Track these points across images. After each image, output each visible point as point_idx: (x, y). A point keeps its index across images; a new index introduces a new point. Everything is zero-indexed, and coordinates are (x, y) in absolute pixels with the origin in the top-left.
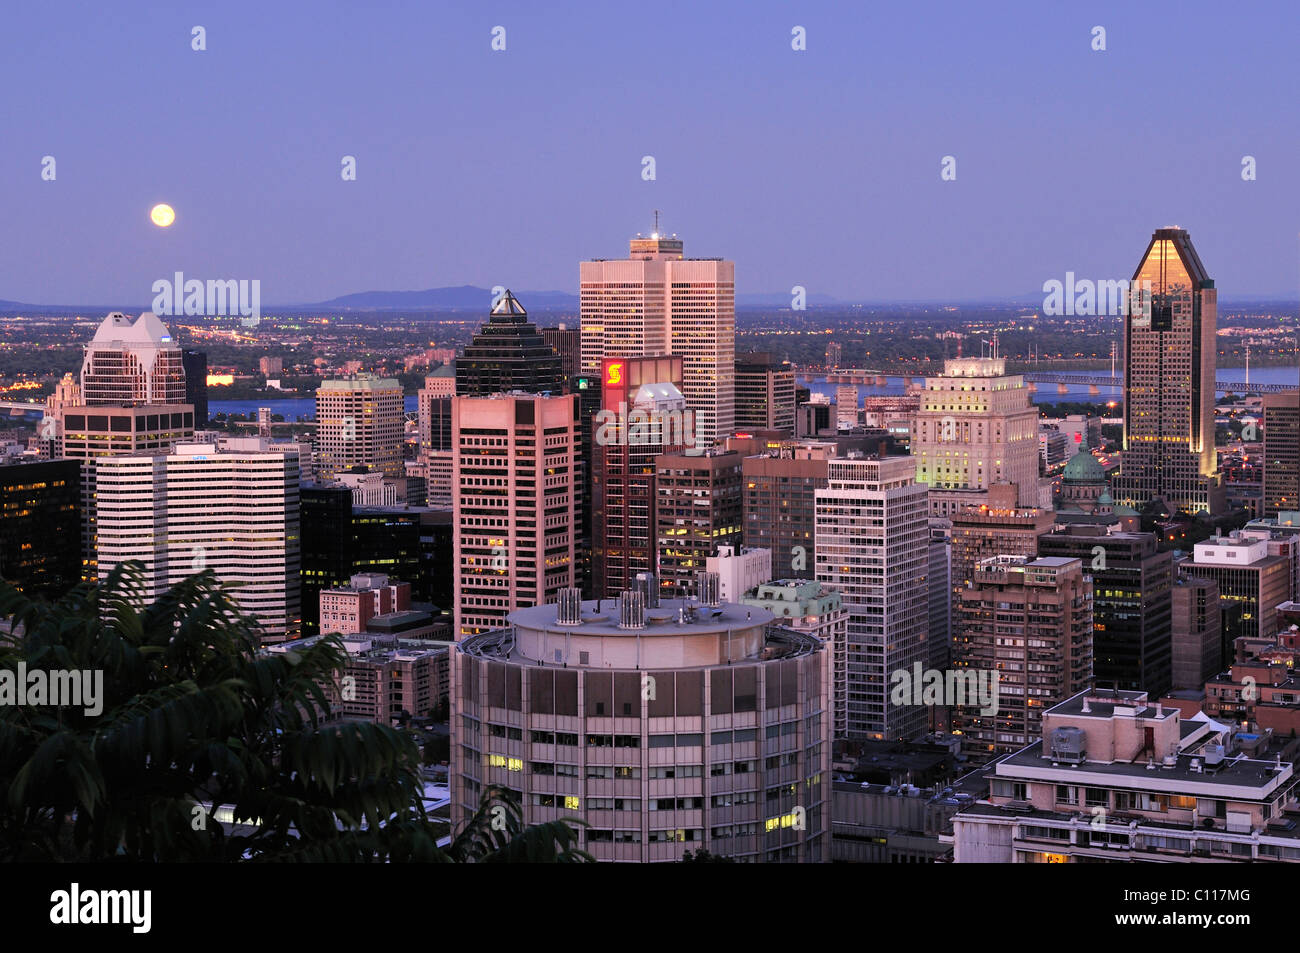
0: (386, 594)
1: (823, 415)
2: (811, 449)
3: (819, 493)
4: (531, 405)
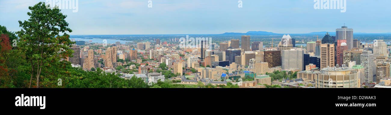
0: (313, 66)
1: (363, 46)
2: (361, 50)
3: (361, 55)
4: (329, 45)
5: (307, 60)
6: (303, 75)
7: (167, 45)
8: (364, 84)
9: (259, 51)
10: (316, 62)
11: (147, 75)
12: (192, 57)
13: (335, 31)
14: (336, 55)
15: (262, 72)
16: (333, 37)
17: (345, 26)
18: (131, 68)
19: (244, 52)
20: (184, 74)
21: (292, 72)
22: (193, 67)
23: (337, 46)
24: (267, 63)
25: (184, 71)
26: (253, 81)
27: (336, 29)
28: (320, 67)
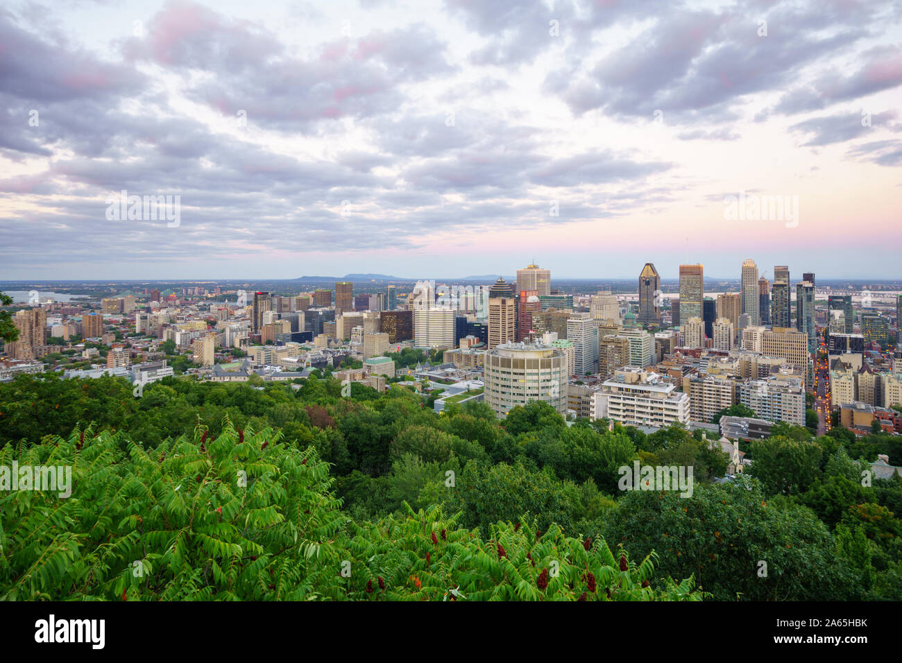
0: (474, 340)
2: (567, 311)
3: (568, 320)
4: (505, 300)
5: (463, 328)
6: (455, 358)
7: (178, 302)
8: (574, 377)
9: (370, 311)
10: (481, 333)
11: (130, 369)
12: (235, 325)
13: (515, 275)
14: (517, 320)
15: (377, 352)
16: (510, 285)
17: (536, 264)
18: (87, 357)
19: (342, 314)
20: (216, 361)
21: (435, 351)
22: (237, 345)
23: (519, 304)
24: (386, 335)
25: (217, 355)
26: (361, 371)
27: (518, 272)
28: (486, 342)
